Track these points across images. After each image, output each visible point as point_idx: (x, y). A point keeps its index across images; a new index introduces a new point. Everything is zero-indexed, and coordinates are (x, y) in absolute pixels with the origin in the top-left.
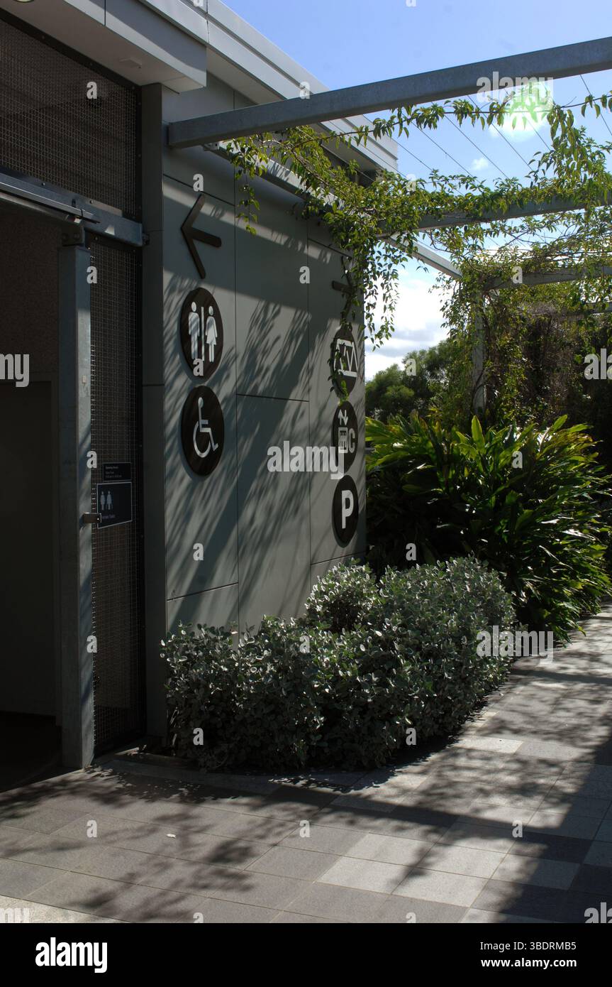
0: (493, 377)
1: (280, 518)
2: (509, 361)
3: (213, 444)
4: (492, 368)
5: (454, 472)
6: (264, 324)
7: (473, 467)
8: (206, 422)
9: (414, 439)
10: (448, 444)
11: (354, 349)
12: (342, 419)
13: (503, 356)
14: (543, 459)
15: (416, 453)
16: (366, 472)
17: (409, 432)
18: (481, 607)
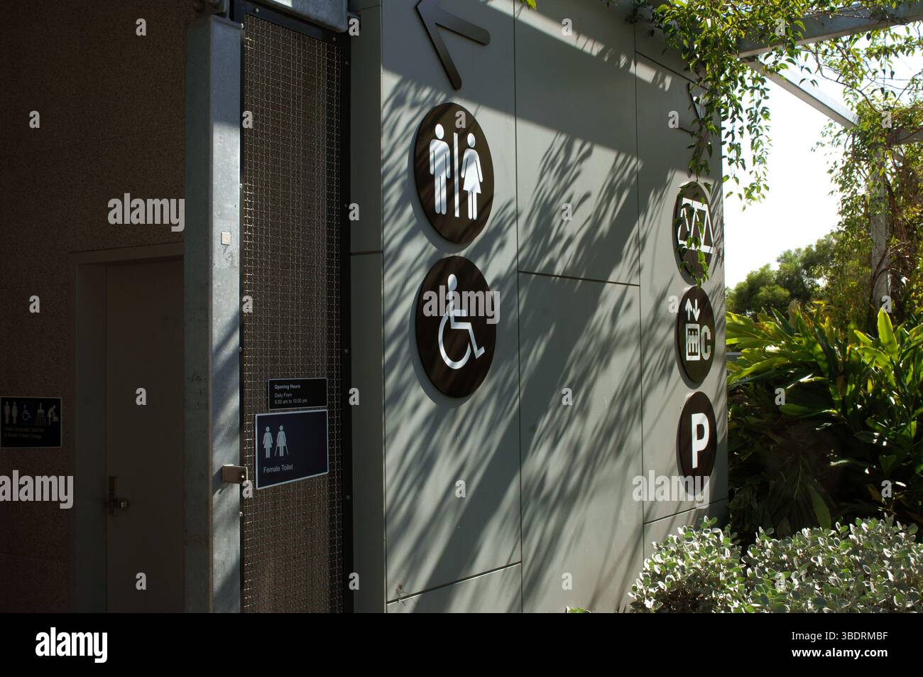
0: (900, 259)
1: (593, 459)
2: (919, 238)
3: (475, 348)
4: (899, 247)
5: (854, 386)
6: (564, 169)
7: (880, 381)
9: (795, 341)
10: (843, 349)
11: (707, 214)
12: (692, 313)
13: (911, 232)
15: (799, 359)
16: (728, 386)
17: (788, 331)
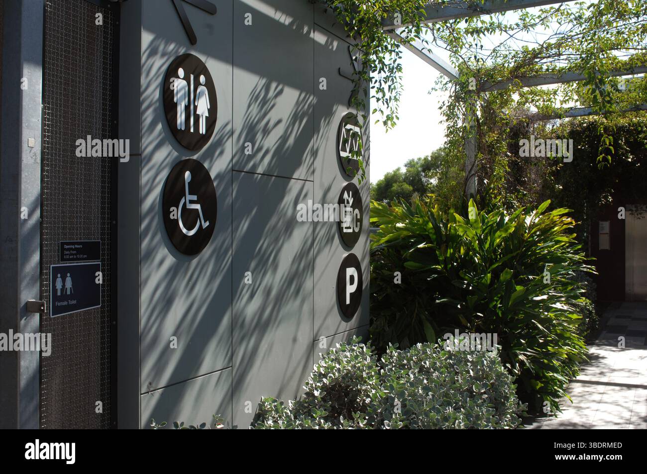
0: (483, 167)
1: (280, 300)
2: (496, 154)
3: (203, 222)
4: (483, 160)
5: (452, 250)
6: (264, 102)
7: (469, 247)
8: (195, 198)
9: (415, 220)
10: (445, 226)
12: (348, 200)
13: (491, 150)
14: (531, 239)
15: (418, 232)
16: (371, 250)
17: (410, 213)
18: (485, 393)
